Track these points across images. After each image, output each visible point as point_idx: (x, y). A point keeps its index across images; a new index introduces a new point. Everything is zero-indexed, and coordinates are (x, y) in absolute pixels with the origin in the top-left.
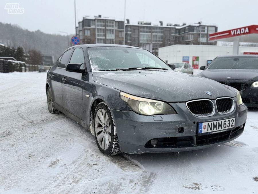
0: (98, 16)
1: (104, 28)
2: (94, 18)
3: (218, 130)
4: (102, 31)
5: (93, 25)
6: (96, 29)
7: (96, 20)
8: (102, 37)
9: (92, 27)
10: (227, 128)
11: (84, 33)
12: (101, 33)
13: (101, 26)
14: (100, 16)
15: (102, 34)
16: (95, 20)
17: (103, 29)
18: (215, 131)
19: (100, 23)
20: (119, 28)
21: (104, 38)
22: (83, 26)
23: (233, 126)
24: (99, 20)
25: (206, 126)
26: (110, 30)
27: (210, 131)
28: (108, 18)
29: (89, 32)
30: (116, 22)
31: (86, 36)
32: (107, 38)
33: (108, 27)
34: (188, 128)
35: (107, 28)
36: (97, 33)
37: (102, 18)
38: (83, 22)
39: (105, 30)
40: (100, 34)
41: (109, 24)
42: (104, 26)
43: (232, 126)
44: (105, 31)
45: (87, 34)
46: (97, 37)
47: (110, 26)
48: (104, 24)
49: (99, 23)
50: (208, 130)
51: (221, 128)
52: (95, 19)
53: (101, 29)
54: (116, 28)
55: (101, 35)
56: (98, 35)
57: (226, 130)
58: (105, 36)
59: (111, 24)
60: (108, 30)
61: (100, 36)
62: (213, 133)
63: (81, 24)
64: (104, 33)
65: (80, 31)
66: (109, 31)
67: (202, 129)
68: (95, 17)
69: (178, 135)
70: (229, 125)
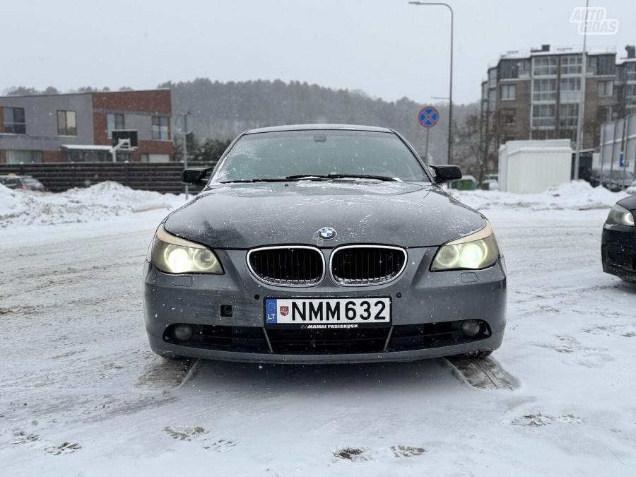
0: (540, 48)
1: (554, 76)
2: (528, 55)
3: (324, 321)
4: (549, 86)
5: (524, 74)
6: (533, 82)
7: (533, 60)
8: (550, 99)
9: (523, 77)
10: (358, 320)
11: (500, 95)
12: (545, 90)
13: (547, 72)
14: (546, 48)
15: (549, 92)
16: (529, 60)
17: (553, 81)
18: (315, 322)
19: (546, 66)
20: (598, 73)
21: (553, 102)
22: (498, 78)
23: (384, 318)
24: (542, 59)
25: (287, 308)
26: (572, 80)
27: (299, 320)
28: (570, 49)
29: (512, 91)
30: (590, 57)
31: (506, 101)
32: (563, 101)
33: (566, 72)
34: (241, 308)
35: (563, 76)
36: (533, 92)
37: (552, 51)
38: (499, 67)
39: (557, 82)
40: (542, 92)
41: (569, 65)
42: (554, 72)
43: (377, 317)
44: (557, 84)
45: (508, 97)
46: (534, 102)
47: (573, 70)
48: (555, 66)
49: (542, 66)
50: (294, 319)
51: (338, 319)
52: (532, 57)
53: (545, 81)
54: (591, 74)
55: (545, 97)
56: (538, 97)
57: (356, 326)
58: (557, 97)
59: (576, 65)
60: (565, 80)
61: (544, 99)
62: (310, 327)
63: (494, 73)
64: (553, 89)
65: (491, 90)
66: (568, 85)
67: (276, 314)
68: (532, 51)
69: (221, 321)
70: (366, 315)
